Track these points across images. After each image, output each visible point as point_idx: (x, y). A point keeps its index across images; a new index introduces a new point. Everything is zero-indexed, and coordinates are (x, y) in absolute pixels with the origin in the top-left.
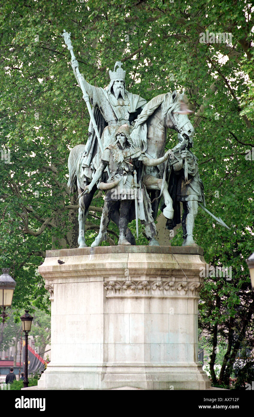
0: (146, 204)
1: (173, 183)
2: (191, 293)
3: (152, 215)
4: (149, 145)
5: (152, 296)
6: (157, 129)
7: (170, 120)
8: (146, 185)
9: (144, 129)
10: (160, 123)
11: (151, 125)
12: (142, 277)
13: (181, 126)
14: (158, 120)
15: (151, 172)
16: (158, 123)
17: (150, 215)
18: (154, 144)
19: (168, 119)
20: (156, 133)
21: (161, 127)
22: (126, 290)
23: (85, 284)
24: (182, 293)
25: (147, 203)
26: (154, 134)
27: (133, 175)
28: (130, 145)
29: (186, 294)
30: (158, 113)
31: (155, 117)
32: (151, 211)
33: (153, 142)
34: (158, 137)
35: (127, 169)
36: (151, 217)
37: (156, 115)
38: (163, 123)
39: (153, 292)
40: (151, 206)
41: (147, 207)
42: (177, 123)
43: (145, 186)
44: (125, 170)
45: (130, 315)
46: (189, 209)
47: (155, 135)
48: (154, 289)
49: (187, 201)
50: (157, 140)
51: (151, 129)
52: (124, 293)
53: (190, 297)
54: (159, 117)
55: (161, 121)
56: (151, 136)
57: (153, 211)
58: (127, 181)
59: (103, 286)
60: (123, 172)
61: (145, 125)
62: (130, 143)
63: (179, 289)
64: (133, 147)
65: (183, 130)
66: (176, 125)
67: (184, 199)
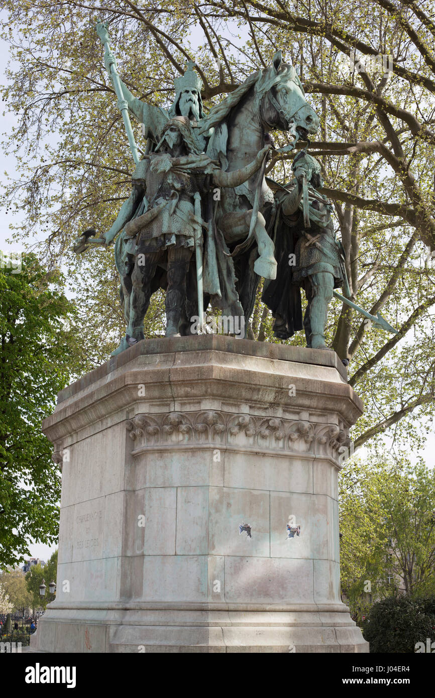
0: (224, 266)
1: (285, 247)
2: (321, 448)
3: (235, 286)
4: (231, 162)
5: (229, 447)
6: (248, 131)
7: (272, 106)
8: (224, 231)
9: (221, 132)
10: (252, 119)
11: (235, 126)
12: (204, 402)
13: (291, 115)
14: (250, 114)
15: (235, 206)
16: (249, 119)
17: (231, 287)
18: (242, 159)
19: (267, 106)
20: (245, 138)
21: (256, 126)
22: (170, 434)
23: (99, 436)
24: (300, 446)
25: (226, 264)
26: (241, 140)
27: (193, 201)
28: (190, 149)
29: (309, 450)
30: (248, 102)
31: (243, 109)
32: (234, 278)
33: (239, 155)
34: (248, 145)
35: (178, 186)
36: (233, 291)
37: (245, 106)
38: (257, 118)
39: (231, 439)
40: (233, 270)
41: (225, 272)
42: (285, 109)
43: (221, 232)
44: (173, 187)
45: (179, 490)
46: (315, 288)
47: (244, 142)
48: (233, 431)
49: (311, 276)
50: (247, 151)
51: (236, 132)
52: (167, 440)
53: (317, 456)
54: (250, 109)
55: (255, 116)
56: (235, 144)
57: (237, 280)
58: (177, 209)
59: (125, 430)
60: (170, 193)
61: (224, 127)
62: (190, 146)
63: (292, 437)
64: (195, 152)
65: (295, 119)
66: (282, 112)
67: (307, 271)
